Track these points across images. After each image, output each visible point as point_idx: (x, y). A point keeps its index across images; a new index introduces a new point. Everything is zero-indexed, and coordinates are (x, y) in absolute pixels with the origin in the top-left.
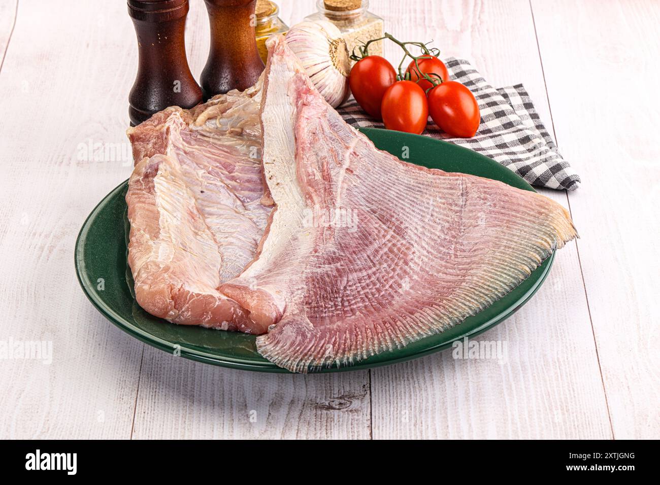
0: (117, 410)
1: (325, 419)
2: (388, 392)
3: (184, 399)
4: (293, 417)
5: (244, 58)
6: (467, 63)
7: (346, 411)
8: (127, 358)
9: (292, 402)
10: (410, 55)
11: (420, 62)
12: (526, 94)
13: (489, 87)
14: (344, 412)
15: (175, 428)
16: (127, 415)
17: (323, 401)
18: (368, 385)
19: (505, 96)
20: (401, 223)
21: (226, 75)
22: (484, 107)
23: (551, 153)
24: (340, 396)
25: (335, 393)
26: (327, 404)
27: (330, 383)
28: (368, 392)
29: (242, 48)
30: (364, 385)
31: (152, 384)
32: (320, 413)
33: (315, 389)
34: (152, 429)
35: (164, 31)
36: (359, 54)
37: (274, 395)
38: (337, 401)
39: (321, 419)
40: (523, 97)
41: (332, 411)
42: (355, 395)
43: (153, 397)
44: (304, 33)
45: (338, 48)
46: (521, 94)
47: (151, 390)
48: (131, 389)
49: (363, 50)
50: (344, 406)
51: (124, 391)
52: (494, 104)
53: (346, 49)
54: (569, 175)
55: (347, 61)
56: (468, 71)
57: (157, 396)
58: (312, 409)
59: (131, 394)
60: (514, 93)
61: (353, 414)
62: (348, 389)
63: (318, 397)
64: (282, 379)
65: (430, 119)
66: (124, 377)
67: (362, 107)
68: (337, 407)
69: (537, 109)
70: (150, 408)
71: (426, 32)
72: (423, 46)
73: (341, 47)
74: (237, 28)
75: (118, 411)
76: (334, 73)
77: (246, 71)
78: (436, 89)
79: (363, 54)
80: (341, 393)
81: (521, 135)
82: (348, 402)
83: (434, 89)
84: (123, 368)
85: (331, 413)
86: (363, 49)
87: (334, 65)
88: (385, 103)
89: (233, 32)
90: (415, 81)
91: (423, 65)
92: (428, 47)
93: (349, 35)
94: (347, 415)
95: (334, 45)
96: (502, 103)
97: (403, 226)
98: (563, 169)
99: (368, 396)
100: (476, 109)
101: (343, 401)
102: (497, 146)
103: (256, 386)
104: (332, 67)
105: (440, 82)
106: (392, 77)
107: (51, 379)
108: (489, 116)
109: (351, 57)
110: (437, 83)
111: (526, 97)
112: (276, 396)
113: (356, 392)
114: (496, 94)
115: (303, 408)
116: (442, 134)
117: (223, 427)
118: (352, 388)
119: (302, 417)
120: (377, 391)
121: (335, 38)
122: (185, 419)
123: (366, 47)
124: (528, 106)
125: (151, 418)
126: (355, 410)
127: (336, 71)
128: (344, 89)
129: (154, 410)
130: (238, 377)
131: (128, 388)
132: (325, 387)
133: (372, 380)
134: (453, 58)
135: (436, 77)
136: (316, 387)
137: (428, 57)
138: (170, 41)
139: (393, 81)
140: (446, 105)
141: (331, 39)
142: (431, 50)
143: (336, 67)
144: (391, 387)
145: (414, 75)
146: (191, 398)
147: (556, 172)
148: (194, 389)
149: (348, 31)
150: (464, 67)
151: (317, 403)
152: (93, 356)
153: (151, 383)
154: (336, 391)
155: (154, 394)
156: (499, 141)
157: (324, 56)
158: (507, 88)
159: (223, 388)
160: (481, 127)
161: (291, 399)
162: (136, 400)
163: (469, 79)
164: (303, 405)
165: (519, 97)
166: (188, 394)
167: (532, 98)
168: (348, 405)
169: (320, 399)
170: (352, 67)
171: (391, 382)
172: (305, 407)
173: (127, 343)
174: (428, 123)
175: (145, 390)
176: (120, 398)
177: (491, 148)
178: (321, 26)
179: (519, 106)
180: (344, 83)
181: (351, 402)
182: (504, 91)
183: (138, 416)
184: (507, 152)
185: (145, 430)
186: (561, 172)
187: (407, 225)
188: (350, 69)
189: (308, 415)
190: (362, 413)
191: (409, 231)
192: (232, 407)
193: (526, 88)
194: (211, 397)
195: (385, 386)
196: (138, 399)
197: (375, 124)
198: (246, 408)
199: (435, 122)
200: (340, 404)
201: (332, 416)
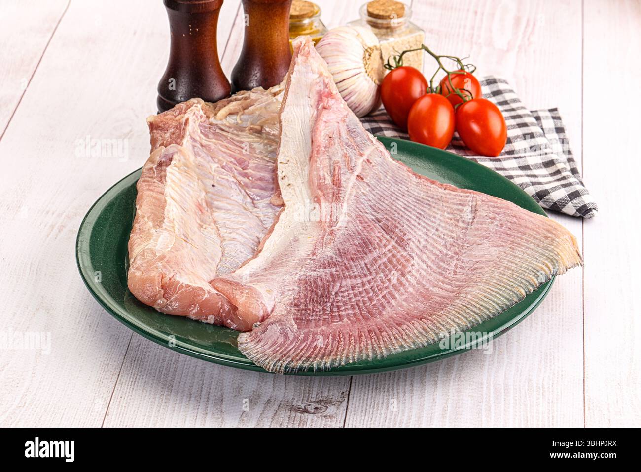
0: (95, 392)
1: (298, 422)
2: (365, 402)
3: (163, 388)
4: (267, 417)
5: (275, 57)
6: (505, 82)
7: (321, 416)
8: (114, 342)
9: (269, 402)
10: (443, 69)
11: (453, 76)
12: (559, 118)
13: (523, 108)
14: (318, 417)
15: (148, 415)
16: (104, 398)
17: (300, 404)
18: (348, 392)
19: (538, 118)
20: (405, 234)
21: (256, 72)
22: (513, 127)
23: (572, 179)
24: (317, 400)
25: (313, 397)
26: (303, 408)
27: (309, 387)
28: (346, 399)
29: (274, 47)
30: (343, 392)
31: (133, 371)
32: (294, 415)
33: (293, 391)
34: (126, 414)
35: (196, 22)
36: (393, 63)
37: (252, 393)
38: (313, 406)
39: (294, 422)
40: (555, 121)
41: (306, 414)
42: (333, 401)
43: (133, 383)
44: (338, 37)
45: (372, 55)
46: (554, 118)
47: (132, 376)
48: (112, 373)
49: (397, 60)
50: (319, 411)
51: (105, 374)
52: (525, 125)
53: (381, 58)
54: (586, 203)
55: (381, 69)
56: (504, 90)
57: (136, 382)
58: (287, 410)
59: (112, 379)
60: (547, 117)
61: (327, 419)
62: (326, 394)
63: (295, 399)
64: (262, 378)
65: (457, 135)
66: (107, 360)
67: (391, 116)
68: (312, 411)
69: (567, 134)
70: (127, 393)
71: (472, 48)
72: (458, 61)
73: (376, 55)
74: (270, 26)
75: (96, 394)
76: (366, 80)
77: (276, 69)
78: (464, 105)
79: (397, 63)
80: (319, 397)
81: (547, 159)
82: (324, 407)
83: (463, 105)
84: (108, 351)
85: (305, 416)
86: (398, 58)
87: (366, 72)
88: (412, 114)
89: (265, 29)
90: (444, 95)
91: (456, 80)
92: (464, 62)
93: (388, 44)
94: (320, 420)
95: (368, 52)
96: (533, 124)
97: (406, 238)
98: (581, 196)
99: (345, 403)
100: (504, 128)
101: (319, 406)
102: (519, 167)
103: (235, 383)
104: (364, 73)
105: (471, 98)
106: (424, 89)
107: (36, 355)
108: (518, 137)
109: (385, 66)
110: (468, 99)
111: (558, 121)
112: (253, 393)
113: (334, 398)
114: (529, 115)
115: (278, 409)
116: (467, 151)
117: (196, 419)
118: (331, 394)
119: (275, 418)
120: (355, 399)
121: (371, 45)
122: (160, 407)
123: (401, 57)
124: (560, 130)
125: (126, 403)
126: (330, 416)
127: (368, 78)
128: (374, 97)
129: (131, 396)
130: (220, 371)
131: (109, 372)
132: (304, 390)
133: (352, 387)
134: (492, 76)
135: (467, 93)
136: (295, 389)
137: (462, 72)
138: (200, 33)
139: (424, 93)
140: (473, 122)
141: (366, 46)
142: (467, 66)
143: (368, 75)
144: (370, 397)
145: (445, 89)
146: (170, 387)
147: (574, 199)
148: (174, 379)
149: (387, 40)
150: (501, 86)
151: (293, 406)
152: (82, 337)
153: (133, 369)
154: (314, 396)
155: (134, 380)
156: (522, 163)
157: (356, 62)
158: (541, 110)
159: (203, 382)
160: (507, 148)
161: (268, 398)
162: (116, 385)
163: (505, 98)
164: (279, 406)
165: (551, 121)
166: (168, 383)
167: (565, 123)
168: (323, 410)
169: (297, 401)
170: (385, 75)
171: (370, 391)
172: (280, 407)
173: (117, 328)
174: (454, 139)
175: (126, 375)
176: (100, 381)
177: (513, 169)
178: (357, 32)
179: (550, 130)
180: (375, 91)
181: (327, 407)
182: (538, 114)
183: (114, 400)
184: (529, 174)
185: (118, 415)
186: (578, 199)
187: (410, 237)
188: (383, 78)
189: (282, 416)
190: (335, 420)
191: (411, 243)
192: (208, 401)
193: (560, 113)
194: (189, 389)
195: (364, 395)
196: (117, 384)
197: (402, 135)
198: (222, 403)
199: (461, 138)
200: (316, 408)
201: (306, 420)
